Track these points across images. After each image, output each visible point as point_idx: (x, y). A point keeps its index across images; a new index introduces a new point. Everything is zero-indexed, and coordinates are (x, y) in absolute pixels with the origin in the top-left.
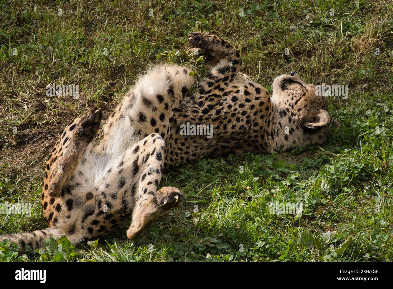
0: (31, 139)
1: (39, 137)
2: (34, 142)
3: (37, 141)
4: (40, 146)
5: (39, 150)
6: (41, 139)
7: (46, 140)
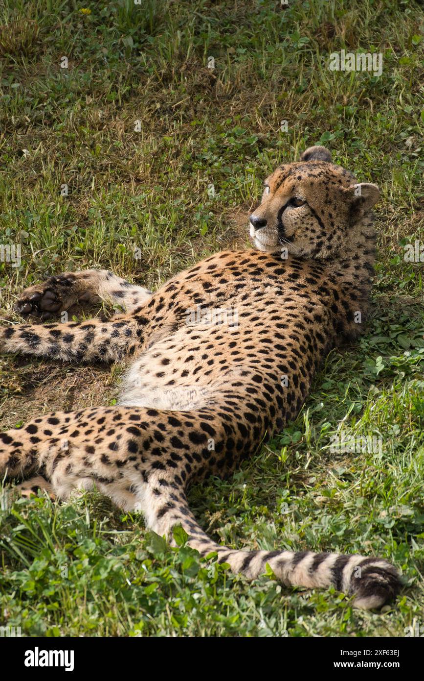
0: (40, 379)
1: (52, 375)
2: (45, 384)
3: (49, 381)
4: (58, 390)
5: (60, 396)
6: (55, 377)
7: (63, 378)
